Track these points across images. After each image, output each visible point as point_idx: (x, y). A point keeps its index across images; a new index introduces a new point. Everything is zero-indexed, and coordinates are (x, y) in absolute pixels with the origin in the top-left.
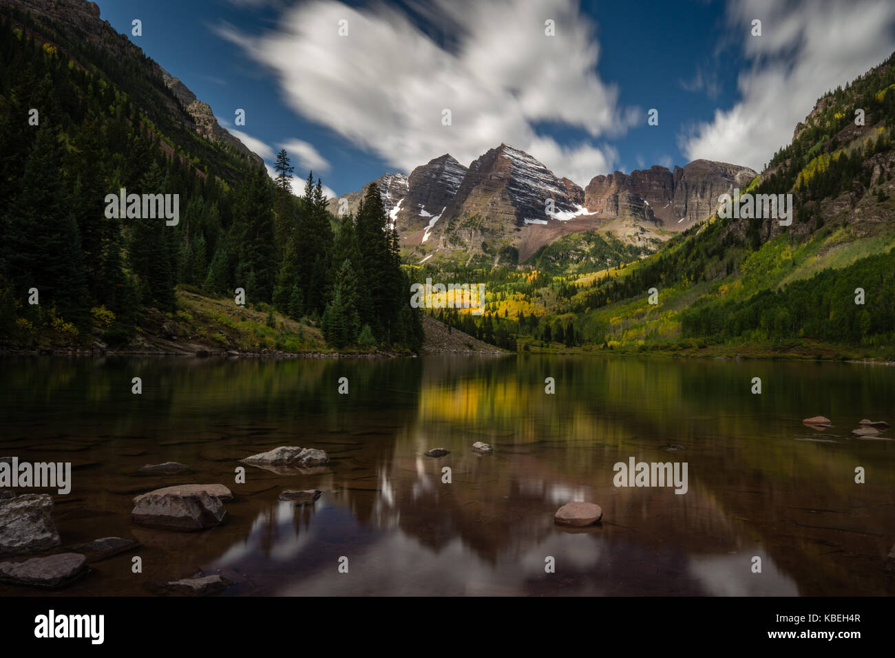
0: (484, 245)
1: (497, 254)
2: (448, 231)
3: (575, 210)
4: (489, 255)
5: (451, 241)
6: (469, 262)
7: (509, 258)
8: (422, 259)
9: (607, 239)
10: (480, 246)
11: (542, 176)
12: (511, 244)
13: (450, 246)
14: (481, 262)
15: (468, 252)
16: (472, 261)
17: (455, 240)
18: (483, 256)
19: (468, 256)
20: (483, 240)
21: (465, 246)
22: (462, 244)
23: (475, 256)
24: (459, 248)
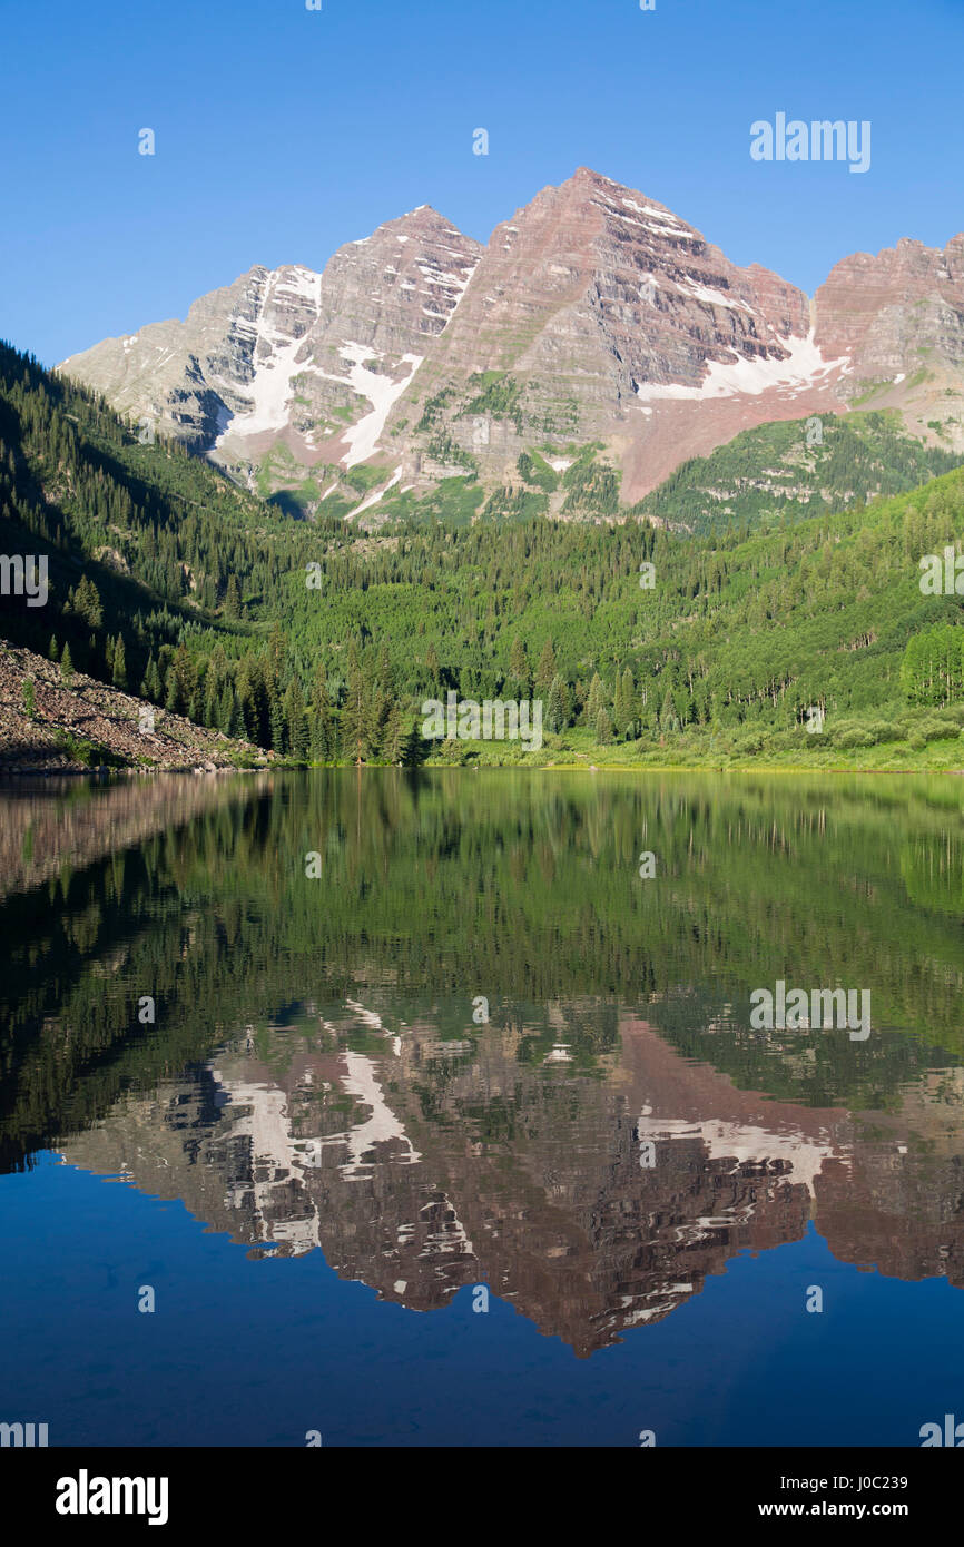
0: (524, 463)
1: (560, 487)
2: (425, 424)
3: (780, 354)
4: (536, 490)
5: (433, 452)
6: (480, 510)
7: (592, 495)
8: (354, 505)
9: (866, 434)
10: (512, 465)
11: (683, 257)
12: (599, 459)
13: (430, 467)
14: (515, 508)
15: (479, 483)
16: (490, 508)
17: (443, 450)
18: (522, 494)
19: (479, 494)
20: (521, 446)
21: (473, 466)
22: (463, 459)
23: (500, 495)
24: (455, 472)
